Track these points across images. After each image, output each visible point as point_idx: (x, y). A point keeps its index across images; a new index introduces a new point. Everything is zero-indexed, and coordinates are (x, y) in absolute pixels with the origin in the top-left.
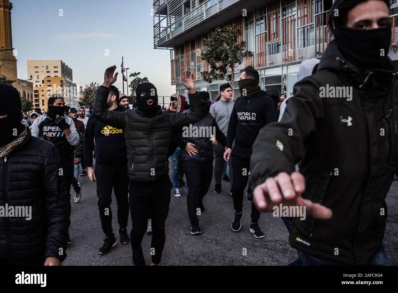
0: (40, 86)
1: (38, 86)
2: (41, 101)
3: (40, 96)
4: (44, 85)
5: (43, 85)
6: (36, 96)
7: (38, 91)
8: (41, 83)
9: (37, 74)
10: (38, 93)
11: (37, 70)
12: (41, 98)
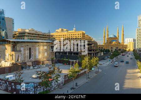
1: (127, 44)
4: (129, 43)
11: (127, 40)
12: (128, 46)
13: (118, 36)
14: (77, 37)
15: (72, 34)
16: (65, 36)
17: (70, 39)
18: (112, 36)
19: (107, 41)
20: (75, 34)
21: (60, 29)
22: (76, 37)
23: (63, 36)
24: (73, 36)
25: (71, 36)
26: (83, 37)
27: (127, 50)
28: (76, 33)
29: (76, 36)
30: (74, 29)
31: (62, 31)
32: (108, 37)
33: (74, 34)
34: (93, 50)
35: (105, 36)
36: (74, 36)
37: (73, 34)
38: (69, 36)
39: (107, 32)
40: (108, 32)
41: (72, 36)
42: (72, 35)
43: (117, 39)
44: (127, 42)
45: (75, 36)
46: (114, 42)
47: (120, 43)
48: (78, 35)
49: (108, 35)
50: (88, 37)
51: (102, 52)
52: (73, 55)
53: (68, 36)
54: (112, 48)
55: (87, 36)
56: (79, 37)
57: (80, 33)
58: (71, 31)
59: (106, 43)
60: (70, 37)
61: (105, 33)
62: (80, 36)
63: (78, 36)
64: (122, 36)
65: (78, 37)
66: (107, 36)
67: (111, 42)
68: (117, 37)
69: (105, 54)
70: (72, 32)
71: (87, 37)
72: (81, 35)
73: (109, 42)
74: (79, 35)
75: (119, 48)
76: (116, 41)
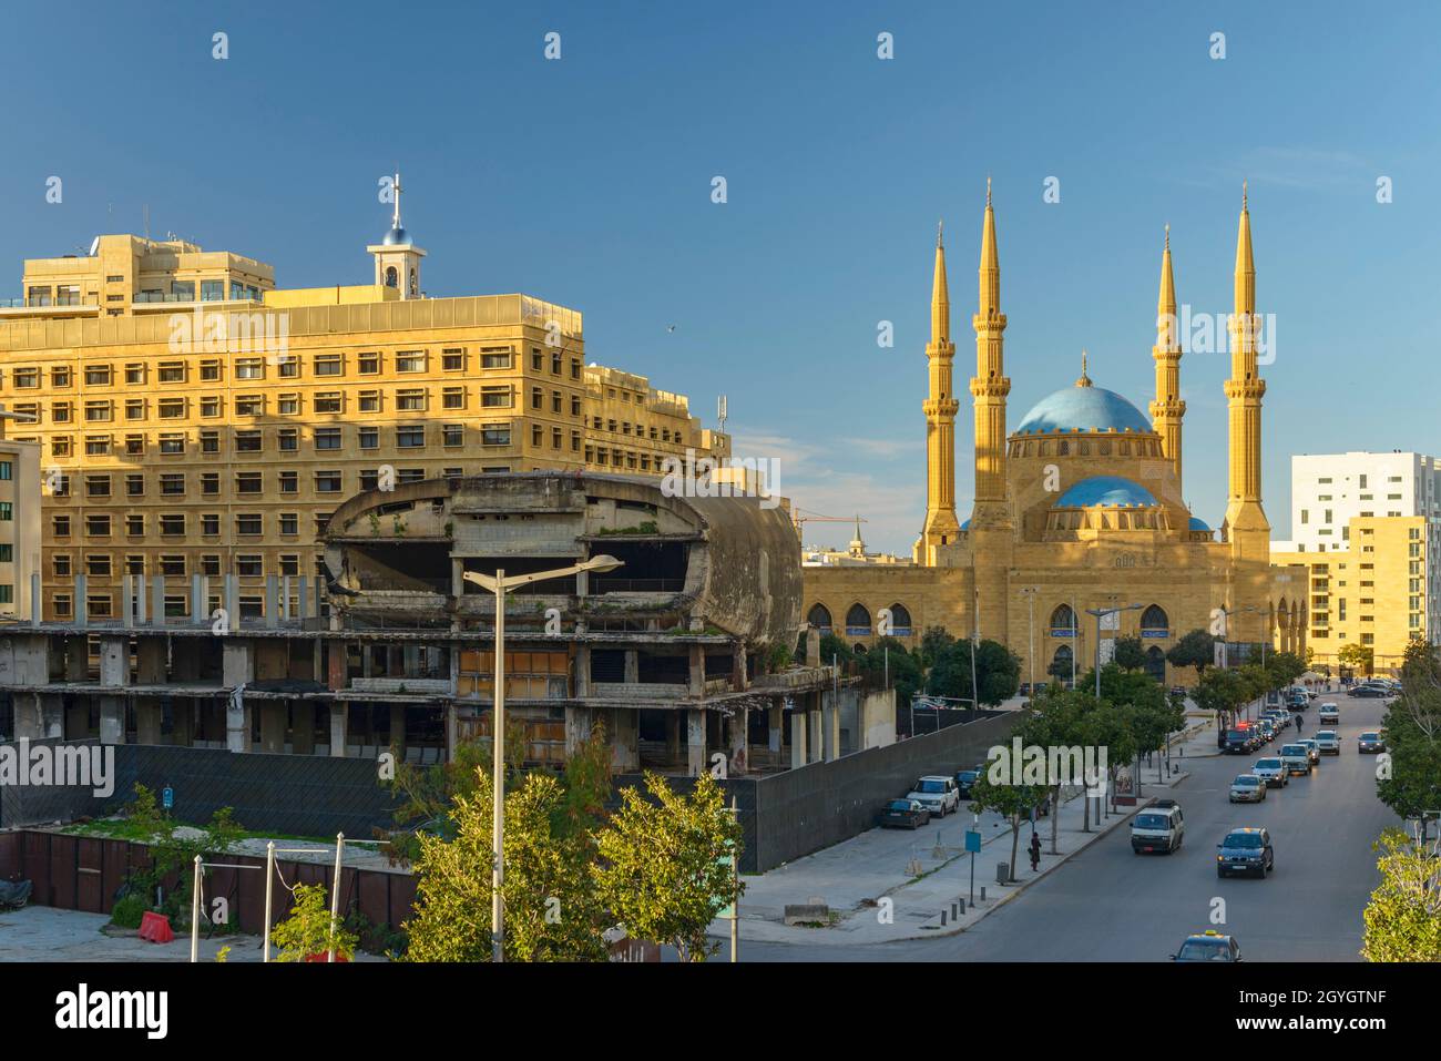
0: (1335, 546)
1: (1328, 548)
2: (1333, 603)
3: (1333, 584)
4: (1347, 543)
5: (1343, 544)
6: (1319, 584)
7: (1326, 566)
8: (1337, 537)
9: (1327, 505)
10: (1325, 572)
11: (1326, 489)
12: (1336, 592)
13: (1176, 412)
14: (437, 411)
15: (334, 345)
16: (194, 390)
17: (288, 440)
18: (1061, 408)
19: (988, 486)
20: (387, 346)
21: (114, 253)
22: (410, 416)
23: (152, 391)
24: (351, 384)
25: (309, 385)
26: (545, 417)
27: (1325, 651)
28: (408, 340)
29: (408, 381)
30: (390, 254)
31: (144, 291)
32: (999, 416)
33: (371, 342)
34: (720, 663)
35: (949, 410)
36: (369, 382)
37: (348, 347)
38: (270, 388)
39: (983, 336)
40: (998, 326)
41: (329, 384)
42: (326, 365)
43: (1147, 469)
44: (1317, 520)
45: (389, 383)
46: (1099, 522)
47: (1196, 533)
48: (454, 378)
49: (999, 390)
50: (640, 417)
51: (871, 683)
52: (338, 748)
53: (250, 386)
54: (1063, 616)
55: (631, 391)
56: (474, 416)
57: (493, 336)
58: (325, 297)
59: (963, 533)
60: (286, 403)
61: (947, 353)
62: (491, 398)
63: (453, 399)
64: (1236, 406)
65: (455, 417)
66: (982, 402)
67: (1050, 522)
68: (1159, 424)
69: (926, 722)
70: (337, 319)
71: (612, 409)
72: (512, 377)
73: (1016, 503)
74: (475, 379)
75: (1180, 629)
76: (1140, 491)
